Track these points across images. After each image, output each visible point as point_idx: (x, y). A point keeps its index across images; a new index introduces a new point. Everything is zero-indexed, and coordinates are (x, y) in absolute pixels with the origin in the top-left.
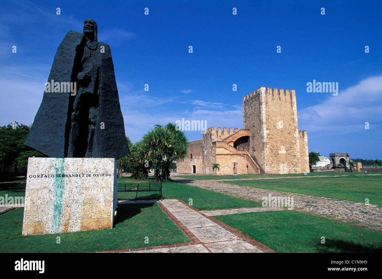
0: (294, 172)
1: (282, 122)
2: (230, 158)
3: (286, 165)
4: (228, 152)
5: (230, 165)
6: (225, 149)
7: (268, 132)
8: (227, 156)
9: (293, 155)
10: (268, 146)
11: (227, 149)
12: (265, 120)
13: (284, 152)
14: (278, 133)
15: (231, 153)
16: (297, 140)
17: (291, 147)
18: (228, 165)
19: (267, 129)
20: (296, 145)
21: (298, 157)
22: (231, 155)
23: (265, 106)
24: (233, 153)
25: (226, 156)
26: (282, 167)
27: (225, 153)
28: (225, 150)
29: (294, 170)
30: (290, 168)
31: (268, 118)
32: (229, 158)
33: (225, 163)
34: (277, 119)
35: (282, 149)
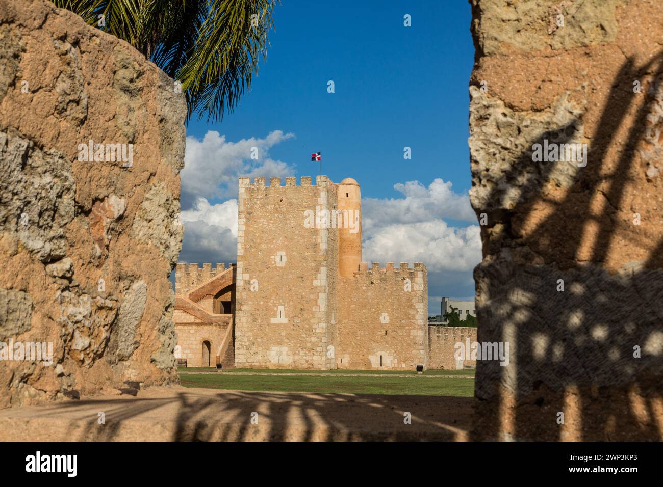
0: (305, 366)
1: (284, 253)
2: (196, 331)
3: (285, 349)
4: (191, 319)
5: (194, 347)
6: (185, 311)
7: (246, 277)
8: (190, 327)
9: (307, 326)
10: (244, 308)
11: (189, 311)
12: (242, 251)
13: (284, 320)
14: (272, 278)
15: (197, 321)
16: (321, 292)
17: (301, 310)
18: (191, 346)
19: (246, 270)
20: (317, 305)
21: (318, 330)
22: (198, 324)
23: (245, 220)
24: (200, 321)
25: (186, 327)
26: (275, 352)
27: (185, 321)
28: (185, 314)
29: (307, 361)
30: (297, 357)
31: (250, 246)
32: (192, 331)
33: (185, 342)
34: (272, 246)
35: (278, 313)
